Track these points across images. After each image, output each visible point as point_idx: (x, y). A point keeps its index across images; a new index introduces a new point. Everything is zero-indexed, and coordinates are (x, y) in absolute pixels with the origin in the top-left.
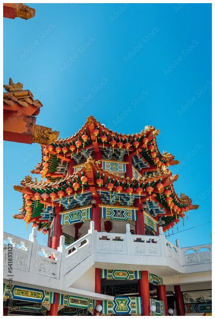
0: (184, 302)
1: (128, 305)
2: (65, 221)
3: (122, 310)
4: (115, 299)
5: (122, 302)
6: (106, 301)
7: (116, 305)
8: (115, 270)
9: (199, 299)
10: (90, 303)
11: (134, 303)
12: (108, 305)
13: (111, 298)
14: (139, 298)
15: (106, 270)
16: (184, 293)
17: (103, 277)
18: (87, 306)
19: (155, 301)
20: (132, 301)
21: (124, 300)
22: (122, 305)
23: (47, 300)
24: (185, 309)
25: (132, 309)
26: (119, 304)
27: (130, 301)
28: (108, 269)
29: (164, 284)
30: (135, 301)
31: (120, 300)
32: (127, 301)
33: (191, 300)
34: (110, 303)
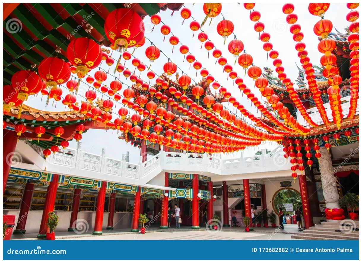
0: (228, 191)
1: (184, 193)
2: (148, 143)
3: (181, 196)
4: (177, 190)
5: (181, 191)
6: (171, 191)
7: (177, 193)
8: (178, 174)
9: (237, 189)
10: (161, 192)
11: (189, 192)
12: (172, 193)
13: (175, 189)
14: (192, 189)
15: (172, 173)
16: (228, 186)
17: (170, 177)
18: (159, 193)
19: (203, 191)
20: (187, 191)
21: (182, 190)
22: (181, 193)
23: (134, 190)
24: (228, 195)
25: (187, 196)
26: (179, 192)
27: (186, 191)
28: (173, 172)
29: (211, 181)
30: (189, 191)
31: (180, 190)
32: (184, 191)
33: (232, 190)
34: (174, 192)
